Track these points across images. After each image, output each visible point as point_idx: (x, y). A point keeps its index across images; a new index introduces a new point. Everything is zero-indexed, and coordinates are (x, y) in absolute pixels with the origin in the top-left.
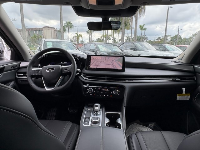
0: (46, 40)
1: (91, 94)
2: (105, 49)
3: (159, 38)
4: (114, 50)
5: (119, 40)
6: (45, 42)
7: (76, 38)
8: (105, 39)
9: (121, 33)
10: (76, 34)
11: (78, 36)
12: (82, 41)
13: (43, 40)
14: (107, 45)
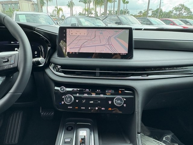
0: (18, 13)
1: (70, 105)
2: (88, 24)
3: (141, 12)
4: (97, 24)
5: (101, 14)
6: (16, 15)
7: (56, 12)
8: (86, 12)
9: (103, 6)
10: (56, 7)
11: (59, 10)
12: (63, 16)
13: (15, 12)
14: (90, 18)
